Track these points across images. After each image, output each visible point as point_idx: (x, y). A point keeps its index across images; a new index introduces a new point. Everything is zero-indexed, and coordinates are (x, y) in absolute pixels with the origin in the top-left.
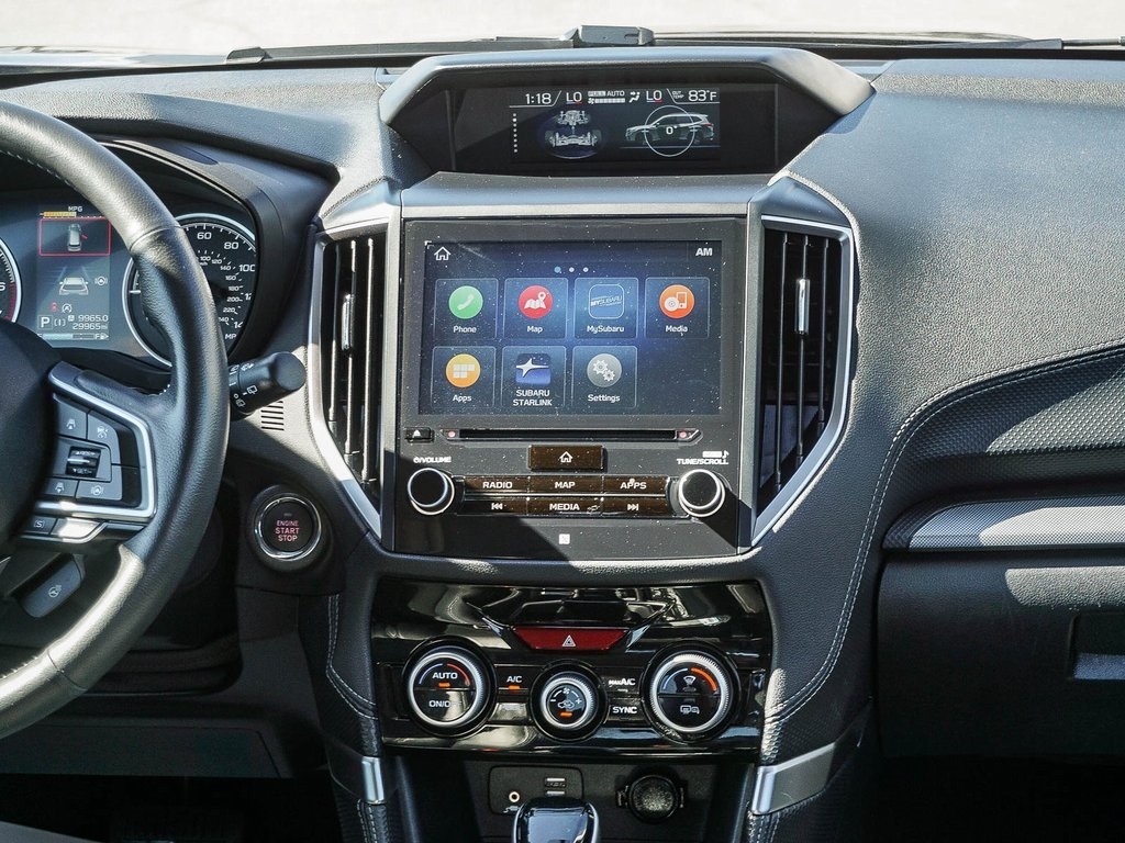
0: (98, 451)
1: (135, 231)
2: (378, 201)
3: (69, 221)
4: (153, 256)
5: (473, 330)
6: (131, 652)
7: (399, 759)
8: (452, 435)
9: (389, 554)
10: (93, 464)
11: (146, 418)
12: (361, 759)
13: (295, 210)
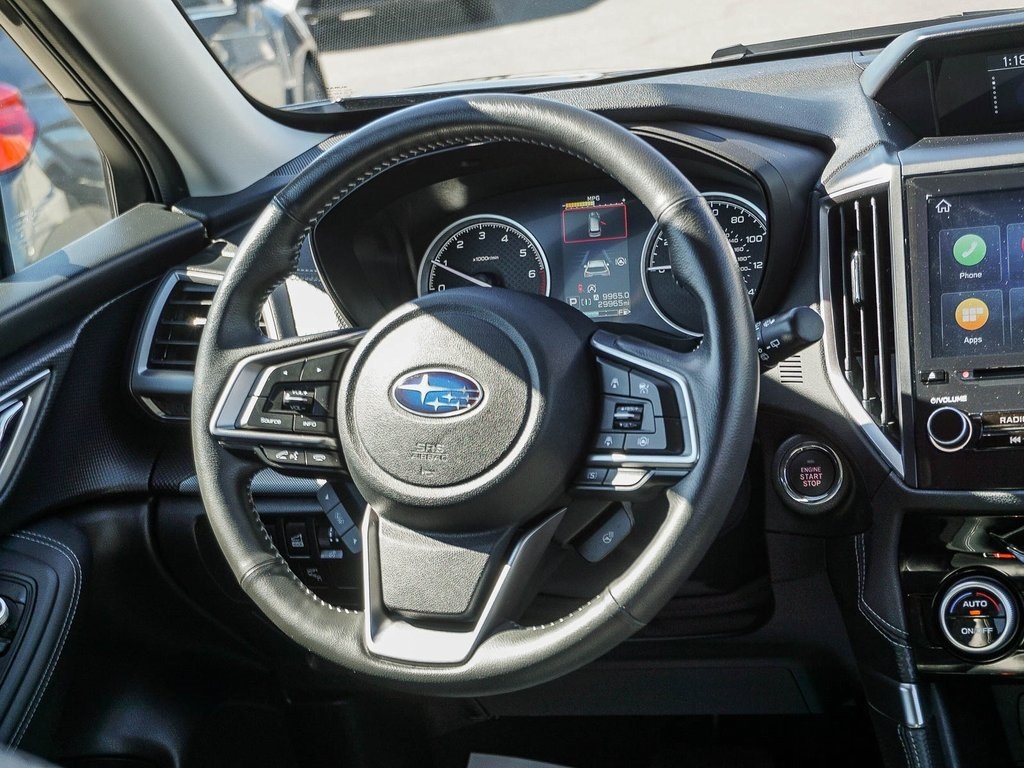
0: (641, 406)
1: (661, 203)
2: (878, 163)
3: (588, 210)
4: (679, 224)
5: (980, 275)
6: (676, 598)
7: (933, 686)
8: (966, 375)
9: (913, 491)
10: (638, 418)
11: (683, 373)
12: (899, 686)
13: (799, 179)
